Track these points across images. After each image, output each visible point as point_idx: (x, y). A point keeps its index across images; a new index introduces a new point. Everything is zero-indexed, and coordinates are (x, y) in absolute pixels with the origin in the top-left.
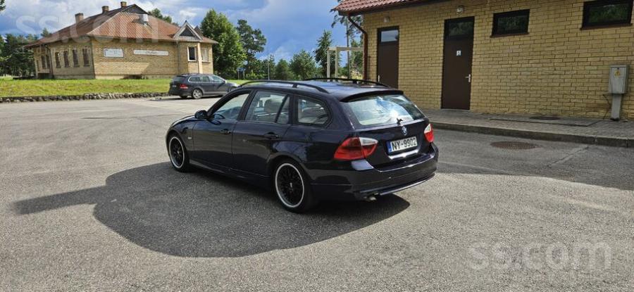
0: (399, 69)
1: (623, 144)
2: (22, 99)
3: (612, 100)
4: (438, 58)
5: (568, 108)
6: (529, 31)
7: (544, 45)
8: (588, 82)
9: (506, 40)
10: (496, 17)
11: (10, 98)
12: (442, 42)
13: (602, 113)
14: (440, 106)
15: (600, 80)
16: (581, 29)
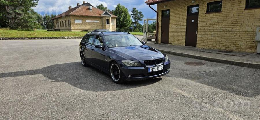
0: (170, 28)
1: (247, 66)
2: (38, 38)
3: (257, 44)
4: (184, 23)
5: (238, 47)
6: (222, 11)
7: (228, 17)
8: (247, 35)
9: (212, 15)
10: (208, 4)
11: (34, 38)
12: (186, 16)
13: (253, 50)
14: (185, 45)
15: (252, 34)
16: (245, 10)
